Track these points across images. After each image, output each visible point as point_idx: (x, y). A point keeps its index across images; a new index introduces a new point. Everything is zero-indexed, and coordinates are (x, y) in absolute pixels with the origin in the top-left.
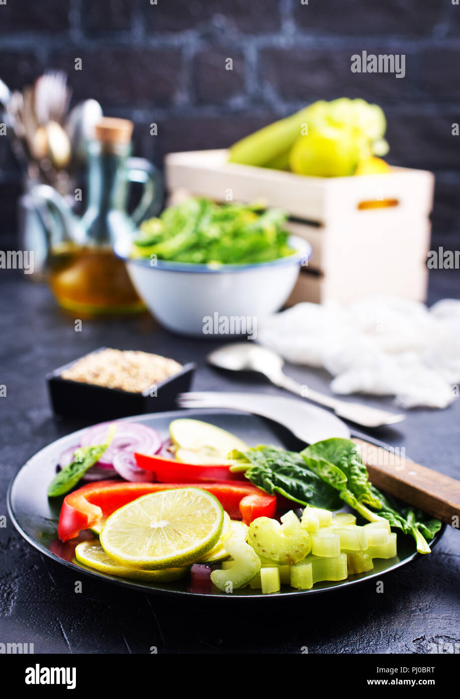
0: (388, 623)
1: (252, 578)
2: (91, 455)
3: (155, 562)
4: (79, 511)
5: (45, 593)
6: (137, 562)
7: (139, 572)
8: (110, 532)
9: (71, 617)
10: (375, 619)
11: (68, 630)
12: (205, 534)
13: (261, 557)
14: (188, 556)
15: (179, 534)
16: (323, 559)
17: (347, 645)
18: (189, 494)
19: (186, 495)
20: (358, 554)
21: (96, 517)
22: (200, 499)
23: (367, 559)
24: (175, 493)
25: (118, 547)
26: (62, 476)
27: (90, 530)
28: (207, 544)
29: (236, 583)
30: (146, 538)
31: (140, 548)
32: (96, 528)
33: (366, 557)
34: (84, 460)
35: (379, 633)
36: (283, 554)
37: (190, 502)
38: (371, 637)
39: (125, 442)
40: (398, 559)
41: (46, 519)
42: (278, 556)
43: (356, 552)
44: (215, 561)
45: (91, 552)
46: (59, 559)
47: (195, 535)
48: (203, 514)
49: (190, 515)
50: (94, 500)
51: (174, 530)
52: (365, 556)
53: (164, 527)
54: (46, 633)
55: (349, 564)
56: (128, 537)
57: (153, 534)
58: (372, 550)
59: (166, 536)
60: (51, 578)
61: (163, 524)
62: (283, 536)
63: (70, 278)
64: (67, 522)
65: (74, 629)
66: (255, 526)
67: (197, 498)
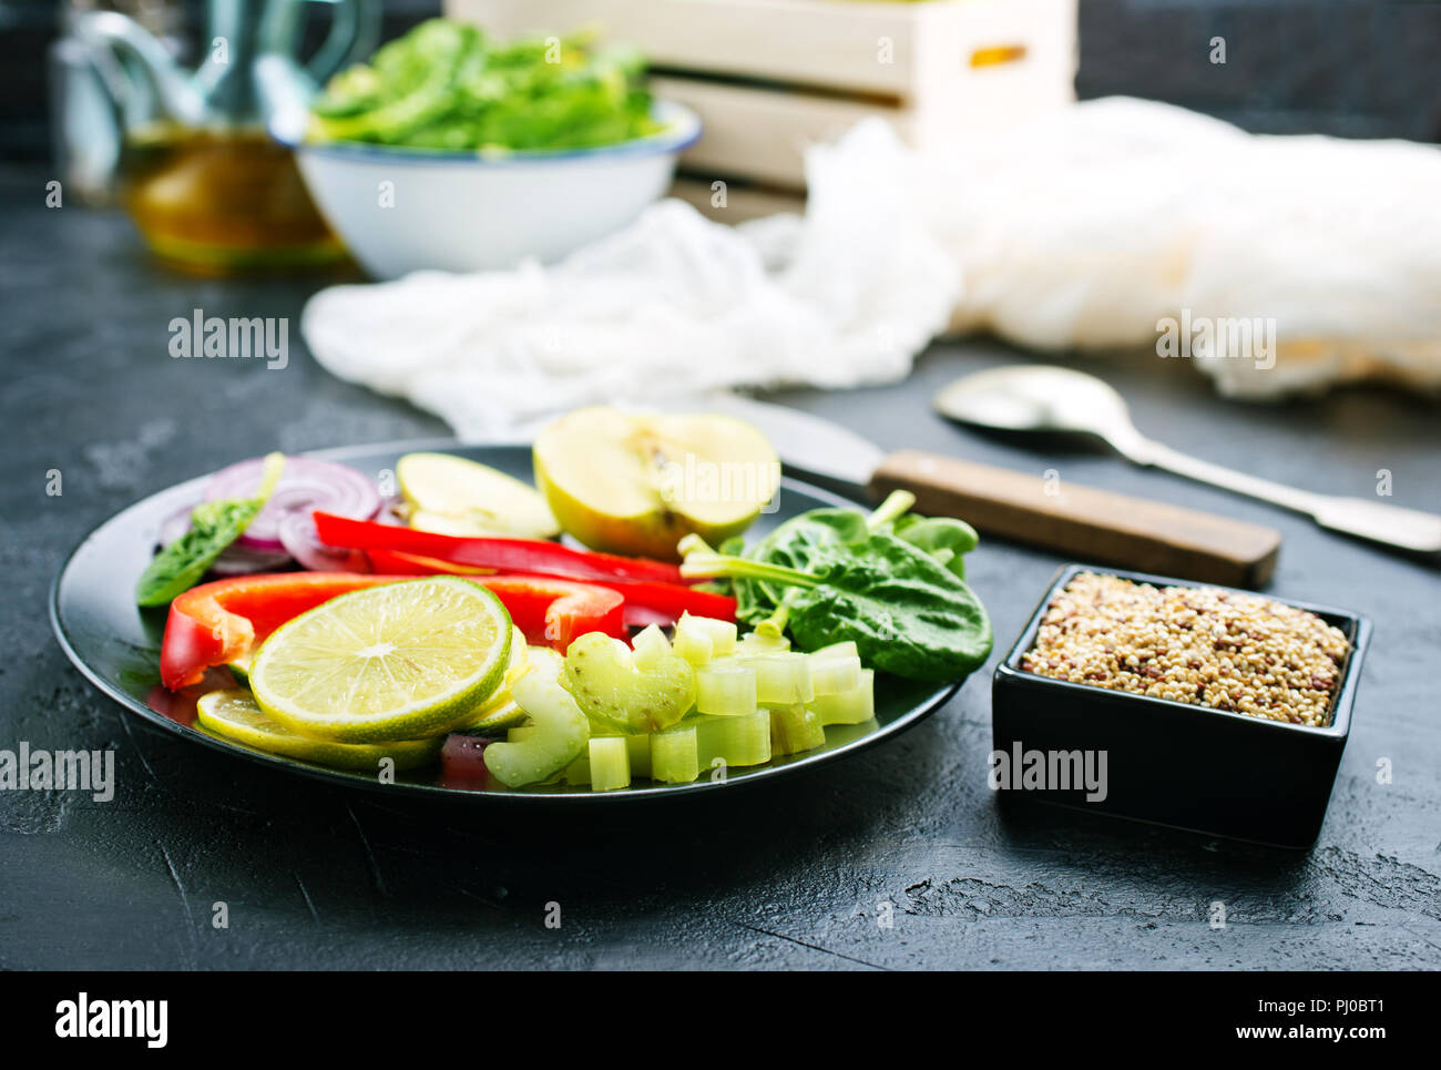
0: (856, 856)
1: (569, 759)
2: (230, 520)
3: (367, 726)
4: (203, 624)
5: (133, 794)
6: (328, 725)
7: (331, 747)
8: (270, 666)
9: (187, 839)
10: (827, 850)
11: (180, 865)
12: (474, 668)
13: (591, 716)
14: (436, 712)
15: (417, 670)
16: (721, 721)
17: (769, 900)
18: (438, 592)
19: (431, 592)
20: (794, 711)
21: (241, 639)
22: (462, 598)
23: (813, 723)
24: (409, 589)
25: (288, 697)
26: (166, 563)
27: (227, 667)
28: (476, 690)
29: (538, 770)
30: (349, 679)
31: (334, 698)
32: (240, 663)
33: (811, 717)
34: (214, 530)
35: (837, 875)
36: (638, 707)
37: (441, 606)
38: (819, 884)
39: (300, 497)
40: (875, 724)
41: (135, 648)
42: (626, 713)
43: (788, 706)
44: (493, 726)
45: (229, 708)
46: (164, 721)
47: (452, 671)
48: (467, 629)
49: (440, 632)
50: (237, 606)
51: (407, 661)
52: (809, 716)
53: (386, 657)
54: (135, 866)
55: (775, 730)
56: (309, 677)
57: (363, 669)
58: (822, 705)
59: (390, 674)
60: (146, 766)
61: (381, 650)
62: (636, 671)
63: (171, 191)
64: (179, 648)
65: (193, 861)
66: (578, 650)
67: (456, 596)
